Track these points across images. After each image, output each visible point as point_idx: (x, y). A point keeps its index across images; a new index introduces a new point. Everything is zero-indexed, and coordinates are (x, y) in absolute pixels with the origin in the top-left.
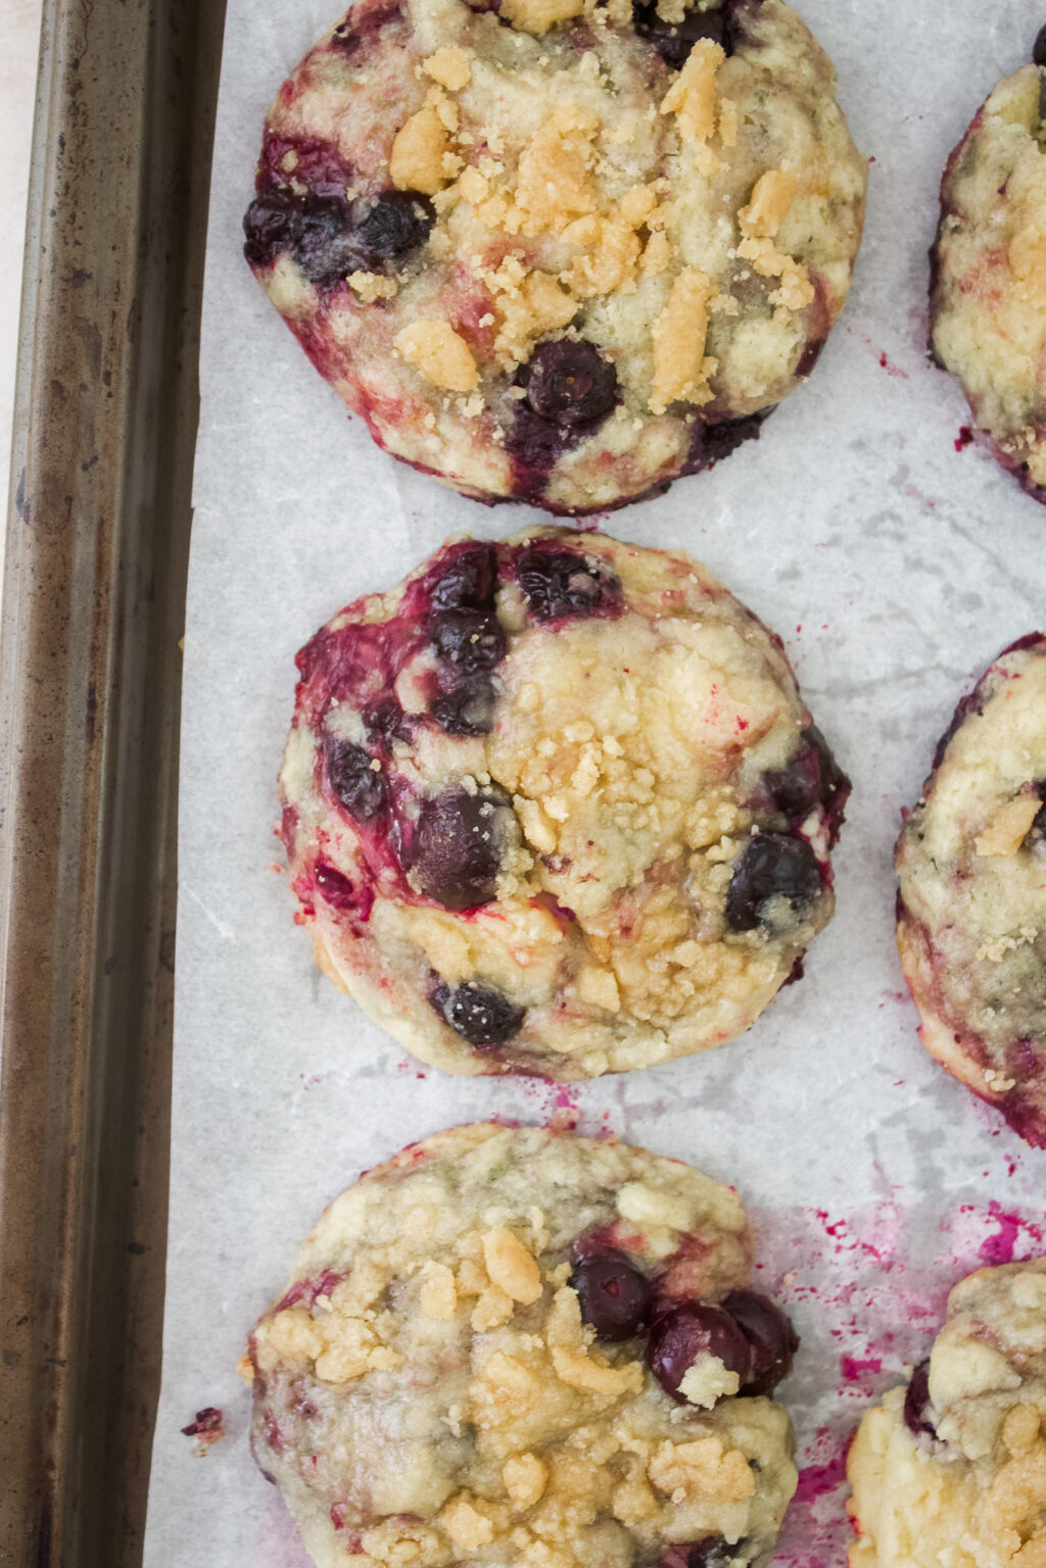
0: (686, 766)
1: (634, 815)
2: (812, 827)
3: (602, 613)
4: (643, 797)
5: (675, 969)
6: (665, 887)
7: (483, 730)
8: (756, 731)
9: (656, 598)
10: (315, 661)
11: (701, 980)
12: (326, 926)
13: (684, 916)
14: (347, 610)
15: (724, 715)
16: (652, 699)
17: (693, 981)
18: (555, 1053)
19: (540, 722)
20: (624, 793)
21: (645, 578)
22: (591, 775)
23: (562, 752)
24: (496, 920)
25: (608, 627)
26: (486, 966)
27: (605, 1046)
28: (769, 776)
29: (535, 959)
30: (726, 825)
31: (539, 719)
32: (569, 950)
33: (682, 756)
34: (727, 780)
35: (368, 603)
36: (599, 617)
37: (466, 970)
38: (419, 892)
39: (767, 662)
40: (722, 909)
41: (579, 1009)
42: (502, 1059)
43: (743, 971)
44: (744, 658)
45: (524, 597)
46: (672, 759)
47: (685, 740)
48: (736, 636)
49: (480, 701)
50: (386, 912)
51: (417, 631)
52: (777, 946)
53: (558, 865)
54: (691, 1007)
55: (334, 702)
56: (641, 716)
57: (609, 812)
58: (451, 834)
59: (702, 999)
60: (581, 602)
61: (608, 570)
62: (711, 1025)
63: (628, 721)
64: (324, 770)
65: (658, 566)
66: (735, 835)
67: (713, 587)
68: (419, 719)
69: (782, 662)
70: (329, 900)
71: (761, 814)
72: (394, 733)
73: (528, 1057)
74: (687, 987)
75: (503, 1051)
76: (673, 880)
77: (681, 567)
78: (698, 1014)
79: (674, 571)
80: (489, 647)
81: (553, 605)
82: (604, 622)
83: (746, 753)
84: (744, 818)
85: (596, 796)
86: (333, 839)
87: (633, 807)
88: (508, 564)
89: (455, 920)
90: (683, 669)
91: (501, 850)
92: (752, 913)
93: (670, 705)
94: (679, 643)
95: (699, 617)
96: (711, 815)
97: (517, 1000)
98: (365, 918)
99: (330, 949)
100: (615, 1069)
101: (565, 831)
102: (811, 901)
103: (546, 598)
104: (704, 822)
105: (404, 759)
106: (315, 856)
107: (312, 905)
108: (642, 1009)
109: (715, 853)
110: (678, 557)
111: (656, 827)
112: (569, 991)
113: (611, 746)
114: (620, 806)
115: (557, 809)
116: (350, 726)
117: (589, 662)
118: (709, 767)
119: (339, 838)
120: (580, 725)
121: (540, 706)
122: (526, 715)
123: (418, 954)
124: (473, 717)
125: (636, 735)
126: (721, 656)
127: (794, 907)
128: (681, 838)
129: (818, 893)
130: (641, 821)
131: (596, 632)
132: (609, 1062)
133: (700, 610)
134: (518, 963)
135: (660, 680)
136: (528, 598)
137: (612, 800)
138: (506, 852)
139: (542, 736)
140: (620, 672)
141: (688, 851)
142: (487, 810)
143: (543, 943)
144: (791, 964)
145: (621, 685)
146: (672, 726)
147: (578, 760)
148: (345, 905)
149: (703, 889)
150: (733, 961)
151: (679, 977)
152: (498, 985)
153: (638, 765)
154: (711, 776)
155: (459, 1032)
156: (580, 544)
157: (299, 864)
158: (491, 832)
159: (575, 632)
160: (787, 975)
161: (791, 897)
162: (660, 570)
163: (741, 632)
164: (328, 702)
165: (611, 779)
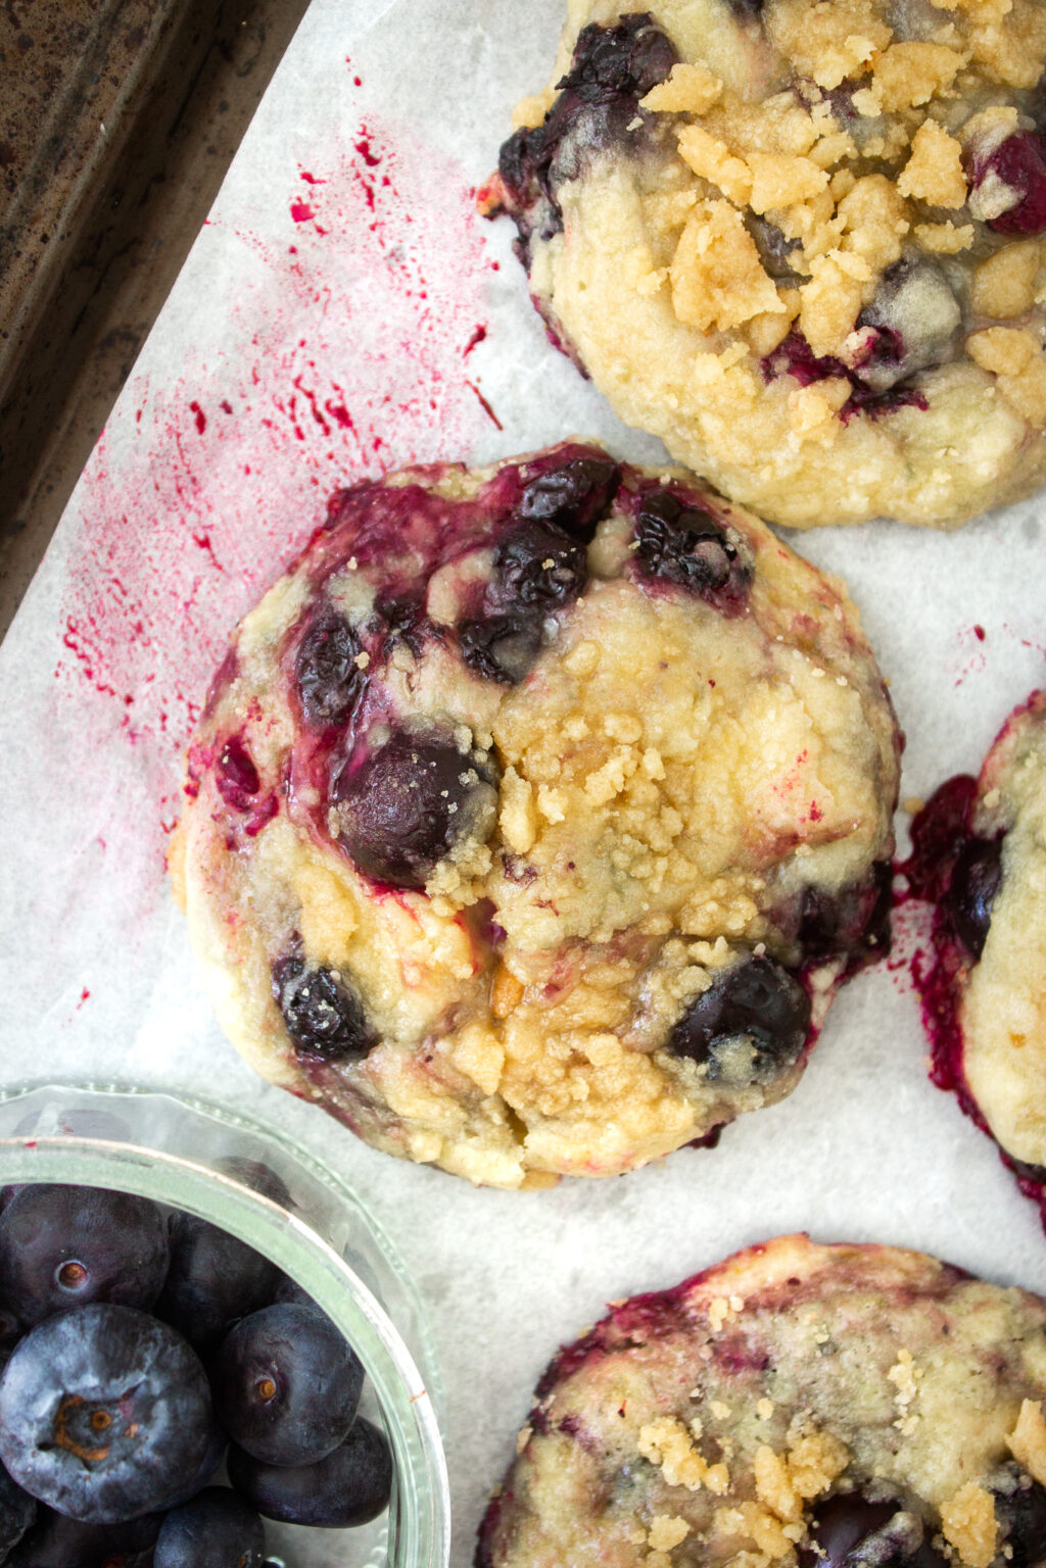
0: (725, 830)
1: (637, 859)
2: (822, 979)
3: (718, 602)
4: (659, 843)
5: (579, 1060)
6: (624, 963)
7: (509, 680)
8: (827, 830)
9: (786, 618)
10: (353, 509)
11: (600, 1088)
12: (199, 819)
13: (624, 1006)
14: (419, 469)
15: (799, 792)
16: (724, 731)
17: (591, 1085)
18: (386, 1108)
19: (582, 692)
20: (639, 827)
21: (784, 588)
22: (612, 783)
23: (590, 740)
24: (406, 914)
25: (716, 621)
26: (361, 963)
27: (448, 1132)
28: (810, 891)
29: (426, 983)
30: (736, 925)
31: (582, 690)
32: (469, 994)
33: (726, 818)
34: (762, 872)
35: (447, 472)
36: (711, 602)
37: (337, 954)
38: (334, 834)
39: (879, 756)
40: (673, 1021)
41: (445, 1073)
42: (317, 1080)
43: (655, 1103)
44: (855, 737)
45: (634, 540)
46: (713, 814)
47: (738, 800)
48: (858, 708)
49: (523, 641)
50: (280, 840)
51: (487, 529)
52: (710, 1096)
53: (519, 872)
54: (572, 1113)
55: (353, 563)
56: (702, 746)
57: (611, 839)
58: (413, 784)
59: (589, 1110)
60: (699, 578)
61: (746, 556)
62: (584, 1147)
63: (684, 742)
64: (300, 635)
65: (805, 582)
66: (738, 942)
67: (858, 639)
68: (441, 632)
69: (894, 766)
70: (221, 787)
71: (776, 934)
72: (403, 634)
73: (351, 1096)
74: (581, 1089)
75: (326, 1072)
76: (638, 959)
77: (829, 596)
78: (576, 1127)
79: (821, 598)
80: (560, 582)
81: (663, 566)
82: (715, 613)
83: (802, 850)
84: (758, 928)
85: (606, 814)
86: (267, 717)
87: (640, 848)
88: (632, 494)
89: (357, 890)
90: (778, 714)
91: (462, 834)
92: (706, 1044)
93: (742, 750)
94: (788, 682)
95: (827, 664)
96: (724, 903)
97: (377, 1022)
98: (252, 831)
99: (190, 845)
100: (444, 1164)
101: (549, 836)
102: (780, 1067)
103: (660, 552)
104: (713, 907)
105: (402, 670)
106: (234, 729)
107: (199, 784)
108: (517, 1093)
109: (701, 950)
110: (832, 584)
111: (655, 886)
112: (443, 1046)
113: (653, 764)
114: (627, 839)
115: (553, 806)
116: (356, 601)
117: (674, 651)
118: (750, 845)
119: (273, 722)
120: (629, 721)
121: (590, 676)
122: (568, 679)
123: (289, 907)
124: (506, 657)
125: (687, 765)
126: (831, 721)
127: (756, 1062)
128: (675, 913)
129: (792, 1061)
130: (642, 870)
131: (701, 620)
132: (442, 1154)
133: (830, 656)
134: (403, 978)
135: (745, 715)
136: (638, 544)
137: (622, 828)
138: (464, 840)
139: (576, 712)
140: (704, 682)
141: (675, 933)
142: (468, 778)
143: (445, 970)
144: (712, 1123)
145: (697, 698)
146: (732, 774)
147: (606, 761)
148: (237, 803)
149: (664, 985)
150: (650, 1086)
151: (578, 1073)
152: (362, 992)
153: (670, 802)
154: (748, 857)
155: (288, 1021)
156: (727, 512)
157: (211, 730)
158: (460, 807)
159: (672, 608)
160: (700, 1134)
161: (760, 1049)
162: (806, 589)
163: (865, 704)
164: (345, 560)
165: (633, 802)
